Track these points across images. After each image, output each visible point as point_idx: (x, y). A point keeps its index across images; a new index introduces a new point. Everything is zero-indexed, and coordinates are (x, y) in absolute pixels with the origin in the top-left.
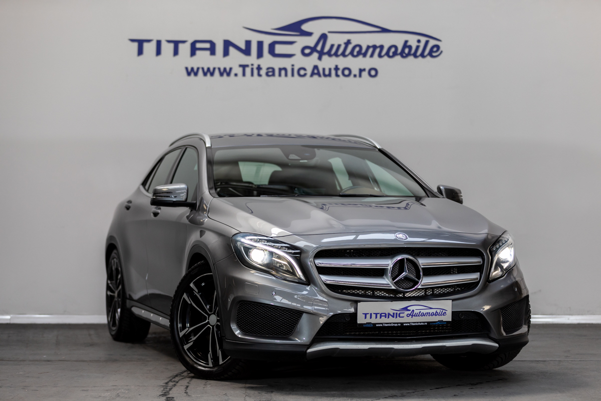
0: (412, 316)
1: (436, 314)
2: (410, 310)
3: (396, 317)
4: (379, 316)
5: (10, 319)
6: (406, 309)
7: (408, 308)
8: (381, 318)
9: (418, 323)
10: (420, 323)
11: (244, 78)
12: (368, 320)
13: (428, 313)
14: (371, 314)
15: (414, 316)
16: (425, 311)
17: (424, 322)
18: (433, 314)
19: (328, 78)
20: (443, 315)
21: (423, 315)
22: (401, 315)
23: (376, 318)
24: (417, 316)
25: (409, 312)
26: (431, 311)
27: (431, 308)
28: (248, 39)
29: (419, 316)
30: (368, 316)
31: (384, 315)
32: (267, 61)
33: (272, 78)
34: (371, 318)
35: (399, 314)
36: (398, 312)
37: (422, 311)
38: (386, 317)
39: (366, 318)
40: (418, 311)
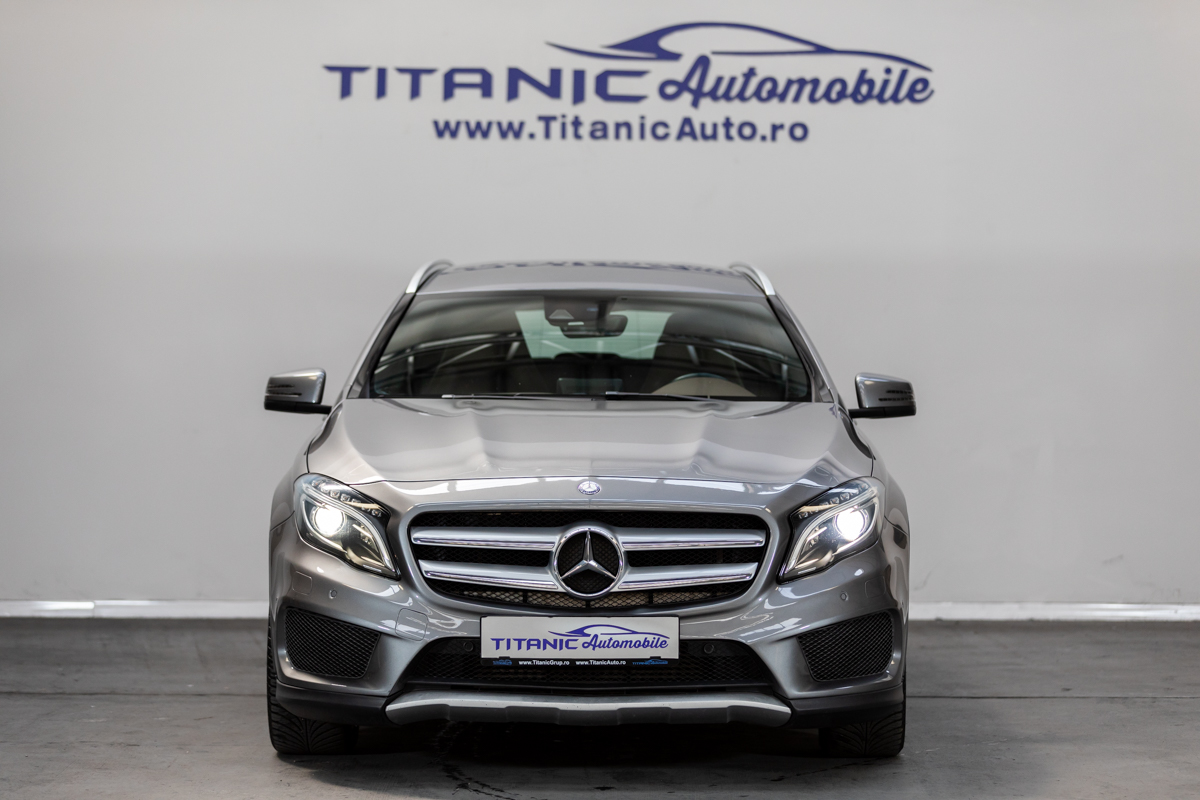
0: (594, 646)
1: (646, 644)
2: (589, 635)
3: (561, 648)
4: (524, 644)
5: (93, 610)
6: (580, 632)
7: (586, 631)
8: (528, 648)
9: (606, 660)
10: (611, 660)
11: (547, 142)
12: (503, 652)
13: (627, 642)
14: (509, 641)
15: (599, 646)
16: (621, 638)
17: (619, 660)
18: (638, 645)
19: (711, 143)
20: (661, 646)
21: (617, 645)
22: (571, 644)
23: (520, 648)
24: (603, 646)
25: (588, 639)
26: (634, 638)
27: (634, 633)
28: (556, 65)
29: (608, 646)
30: (503, 644)
31: (536, 642)
32: (593, 109)
33: (601, 143)
34: (508, 647)
35: (567, 642)
36: (565, 639)
37: (615, 638)
38: (539, 648)
39: (498, 647)
40: (607, 638)
